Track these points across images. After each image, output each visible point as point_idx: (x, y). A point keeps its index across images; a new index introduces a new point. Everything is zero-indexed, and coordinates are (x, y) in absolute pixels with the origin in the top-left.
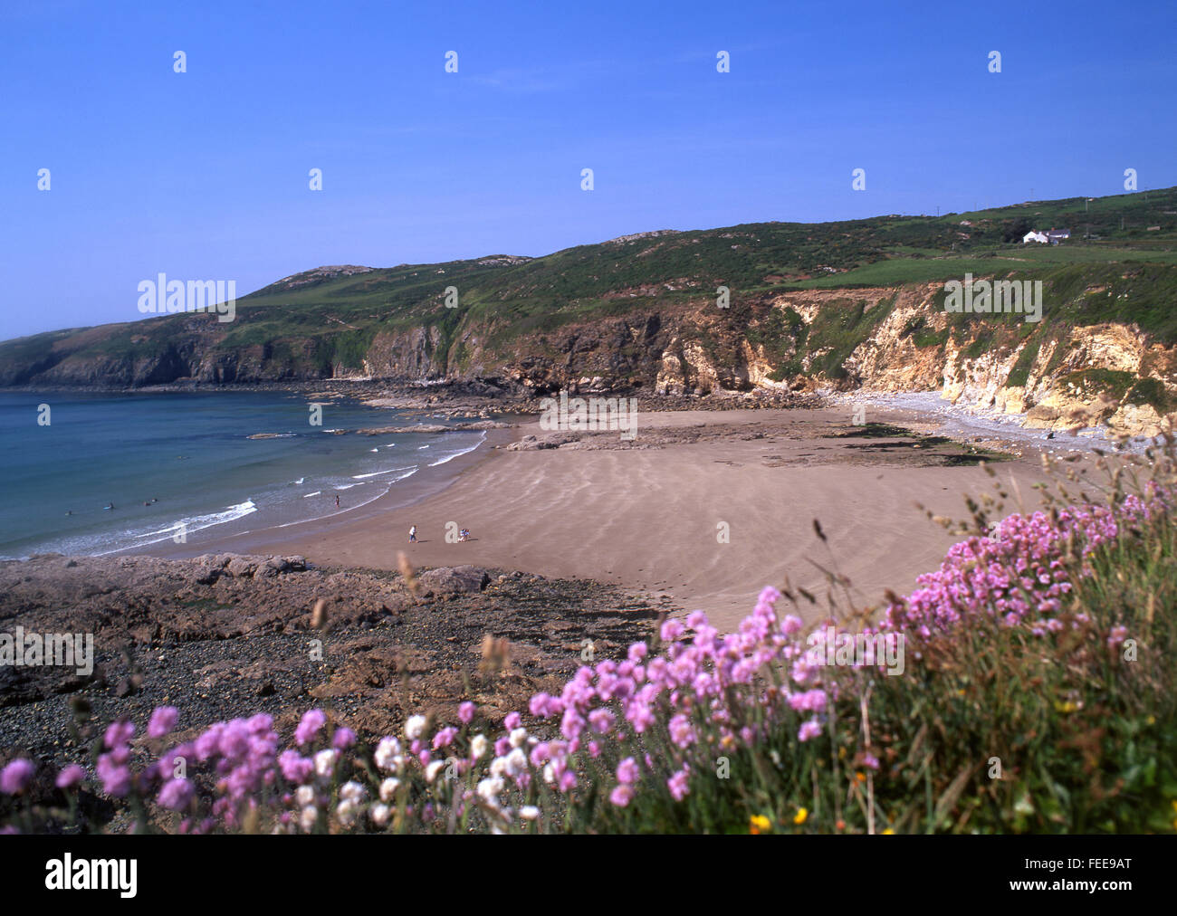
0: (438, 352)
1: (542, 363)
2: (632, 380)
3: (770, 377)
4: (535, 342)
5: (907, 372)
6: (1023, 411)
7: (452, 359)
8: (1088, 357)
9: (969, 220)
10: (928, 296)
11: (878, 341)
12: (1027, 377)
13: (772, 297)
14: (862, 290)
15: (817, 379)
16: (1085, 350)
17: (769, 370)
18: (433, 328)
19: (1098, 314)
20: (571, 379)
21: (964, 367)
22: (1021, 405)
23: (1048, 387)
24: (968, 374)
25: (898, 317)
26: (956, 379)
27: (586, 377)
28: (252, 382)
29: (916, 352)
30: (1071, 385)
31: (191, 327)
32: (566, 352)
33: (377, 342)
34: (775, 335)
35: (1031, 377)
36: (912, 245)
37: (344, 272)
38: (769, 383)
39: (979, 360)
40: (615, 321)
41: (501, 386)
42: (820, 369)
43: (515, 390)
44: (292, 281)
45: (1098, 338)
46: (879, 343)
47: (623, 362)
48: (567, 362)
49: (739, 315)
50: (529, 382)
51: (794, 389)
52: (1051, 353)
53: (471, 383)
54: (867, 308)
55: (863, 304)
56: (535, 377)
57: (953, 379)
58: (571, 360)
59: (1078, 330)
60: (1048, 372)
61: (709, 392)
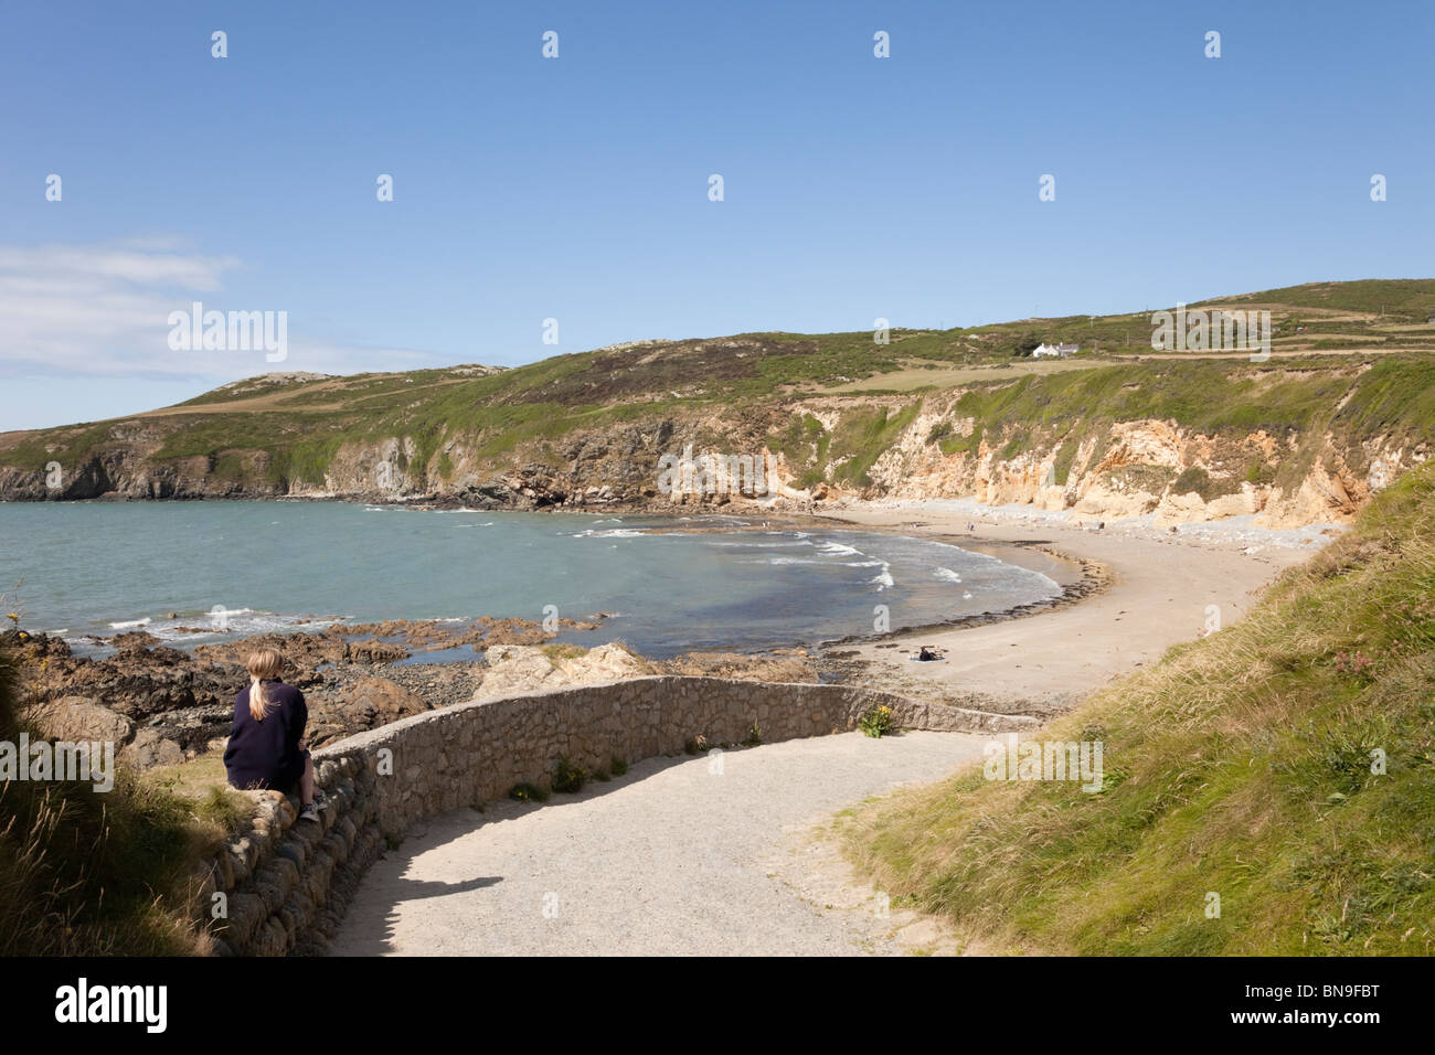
0: (413, 465)
1: (545, 471)
2: (643, 489)
3: (791, 485)
4: (537, 449)
5: (934, 479)
6: (1064, 509)
7: (434, 471)
8: (1127, 452)
9: (977, 334)
10: (953, 402)
11: (904, 448)
12: (1067, 474)
13: (791, 403)
14: (885, 397)
15: (840, 488)
16: (1126, 445)
17: (790, 478)
18: (407, 439)
19: (1135, 411)
20: (577, 488)
21: (999, 469)
22: (1062, 503)
23: (1092, 483)
24: (1003, 476)
25: (924, 424)
26: (991, 481)
27: (594, 485)
28: (194, 497)
29: (943, 459)
30: (1114, 480)
31: (119, 435)
32: (572, 459)
33: (342, 454)
34: (795, 442)
35: (1071, 474)
36: (924, 357)
37: (297, 380)
38: (792, 492)
39: (1015, 461)
40: (625, 427)
41: (499, 497)
42: (842, 477)
43: (515, 501)
44: (236, 388)
45: (1138, 434)
46: (904, 450)
47: (634, 470)
48: (573, 470)
49: (757, 420)
50: (530, 492)
51: (817, 498)
52: (1092, 450)
53: (464, 493)
54: (889, 416)
55: (885, 411)
56: (537, 487)
57: (987, 482)
58: (578, 468)
59: (1117, 428)
60: (1091, 467)
61: (729, 501)
